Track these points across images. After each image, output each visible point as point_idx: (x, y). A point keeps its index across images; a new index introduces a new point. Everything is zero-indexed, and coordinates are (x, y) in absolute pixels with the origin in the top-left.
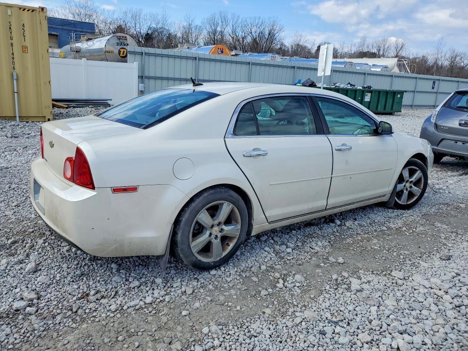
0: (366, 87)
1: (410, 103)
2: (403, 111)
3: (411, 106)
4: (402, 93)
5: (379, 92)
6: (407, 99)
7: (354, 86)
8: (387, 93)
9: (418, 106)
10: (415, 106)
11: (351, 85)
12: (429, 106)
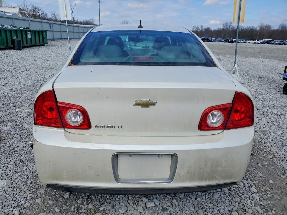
0: (26, 28)
1: (52, 38)
2: (49, 43)
3: (53, 39)
4: (46, 31)
5: (35, 31)
6: (49, 35)
7: (16, 27)
8: (39, 31)
9: (56, 39)
10: (55, 39)
11: (14, 27)
12: (59, 39)
